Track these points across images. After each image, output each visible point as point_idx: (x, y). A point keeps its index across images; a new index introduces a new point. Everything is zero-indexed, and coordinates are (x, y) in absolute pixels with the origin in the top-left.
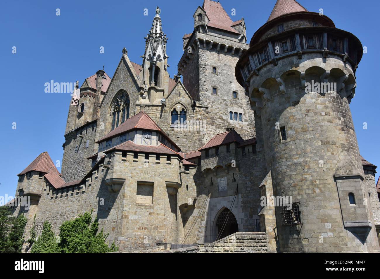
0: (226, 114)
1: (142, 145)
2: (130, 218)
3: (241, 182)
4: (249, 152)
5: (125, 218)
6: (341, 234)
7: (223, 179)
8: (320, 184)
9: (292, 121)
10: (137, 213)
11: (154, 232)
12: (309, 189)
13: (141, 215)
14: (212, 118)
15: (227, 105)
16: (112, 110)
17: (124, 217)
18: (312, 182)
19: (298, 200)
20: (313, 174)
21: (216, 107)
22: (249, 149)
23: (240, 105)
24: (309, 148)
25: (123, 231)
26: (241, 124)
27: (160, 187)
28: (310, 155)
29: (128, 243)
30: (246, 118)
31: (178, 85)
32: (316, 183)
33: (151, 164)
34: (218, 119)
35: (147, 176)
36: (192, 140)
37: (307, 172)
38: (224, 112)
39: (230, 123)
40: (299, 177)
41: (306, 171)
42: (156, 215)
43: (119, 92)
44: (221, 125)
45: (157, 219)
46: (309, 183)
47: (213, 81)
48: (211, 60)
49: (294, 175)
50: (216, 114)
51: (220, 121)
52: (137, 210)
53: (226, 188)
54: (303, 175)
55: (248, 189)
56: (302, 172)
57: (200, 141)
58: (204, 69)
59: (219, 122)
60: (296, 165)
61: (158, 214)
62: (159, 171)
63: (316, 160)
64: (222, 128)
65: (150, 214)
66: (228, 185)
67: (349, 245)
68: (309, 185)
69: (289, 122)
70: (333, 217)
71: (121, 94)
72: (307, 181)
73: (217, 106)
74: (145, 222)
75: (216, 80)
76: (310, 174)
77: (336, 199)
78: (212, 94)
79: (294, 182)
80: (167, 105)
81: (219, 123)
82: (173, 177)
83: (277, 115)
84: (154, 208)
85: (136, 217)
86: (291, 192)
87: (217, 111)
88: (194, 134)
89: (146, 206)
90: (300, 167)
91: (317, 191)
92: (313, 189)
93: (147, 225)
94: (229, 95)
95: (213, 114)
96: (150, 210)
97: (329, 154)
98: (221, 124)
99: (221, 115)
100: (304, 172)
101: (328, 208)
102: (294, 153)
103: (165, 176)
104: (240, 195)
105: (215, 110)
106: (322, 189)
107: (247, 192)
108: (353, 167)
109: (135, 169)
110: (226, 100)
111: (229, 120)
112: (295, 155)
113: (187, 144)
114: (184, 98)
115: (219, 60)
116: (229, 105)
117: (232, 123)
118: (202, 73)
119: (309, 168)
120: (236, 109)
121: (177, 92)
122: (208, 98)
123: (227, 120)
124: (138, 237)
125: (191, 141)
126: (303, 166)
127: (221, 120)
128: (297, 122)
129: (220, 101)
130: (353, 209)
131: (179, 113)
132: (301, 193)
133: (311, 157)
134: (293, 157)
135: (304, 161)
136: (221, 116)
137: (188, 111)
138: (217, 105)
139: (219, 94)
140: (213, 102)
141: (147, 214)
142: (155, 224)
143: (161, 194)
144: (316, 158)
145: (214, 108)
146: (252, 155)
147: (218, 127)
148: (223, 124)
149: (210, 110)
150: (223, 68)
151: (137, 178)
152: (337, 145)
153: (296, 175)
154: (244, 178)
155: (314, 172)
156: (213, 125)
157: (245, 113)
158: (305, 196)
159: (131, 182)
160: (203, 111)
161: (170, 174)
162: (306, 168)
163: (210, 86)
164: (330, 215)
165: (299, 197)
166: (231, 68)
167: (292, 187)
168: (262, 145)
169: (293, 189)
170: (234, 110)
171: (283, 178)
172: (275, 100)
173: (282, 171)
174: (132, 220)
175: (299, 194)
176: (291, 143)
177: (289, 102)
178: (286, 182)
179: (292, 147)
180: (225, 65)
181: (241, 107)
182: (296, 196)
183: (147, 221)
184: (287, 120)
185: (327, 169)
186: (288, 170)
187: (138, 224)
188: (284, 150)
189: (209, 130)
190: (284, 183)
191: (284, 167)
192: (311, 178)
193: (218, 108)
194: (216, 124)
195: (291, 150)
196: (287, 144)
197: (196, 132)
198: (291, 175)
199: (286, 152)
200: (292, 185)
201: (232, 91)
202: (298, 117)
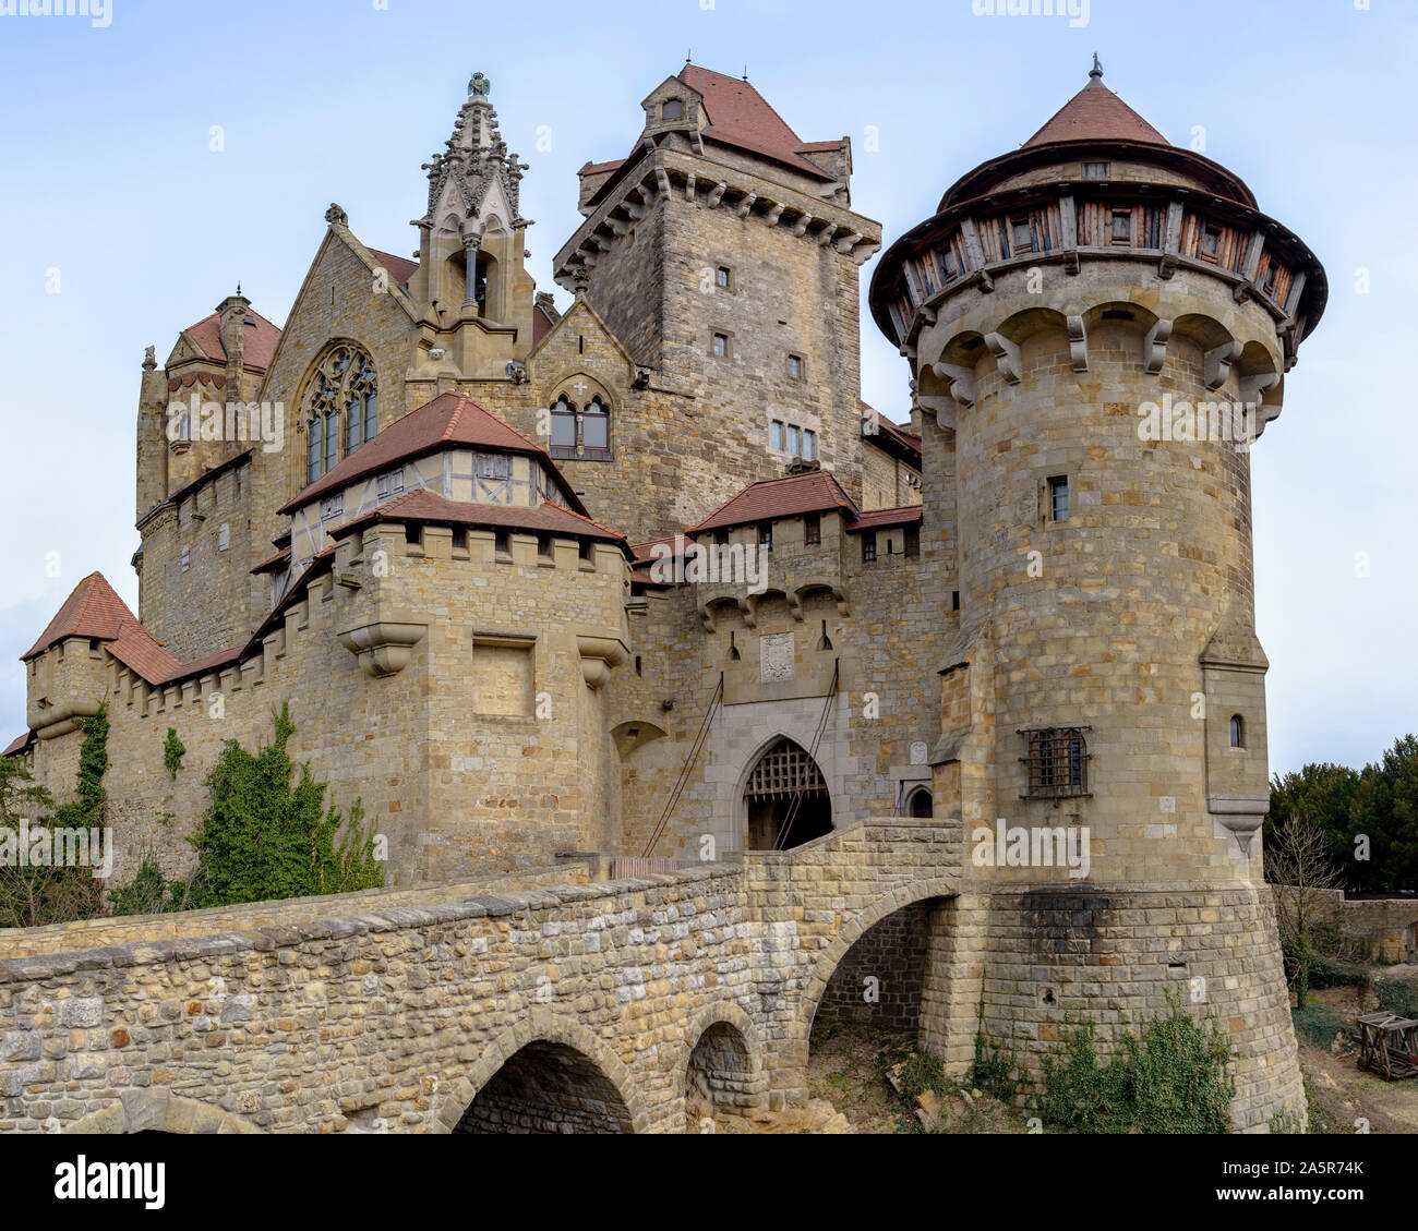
0: (758, 426)
1: (474, 501)
2: (453, 769)
3: (851, 652)
4: (890, 551)
5: (438, 766)
6: (1200, 832)
7: (778, 639)
8: (1159, 678)
10: (480, 748)
11: (543, 816)
12: (1125, 688)
13: (495, 756)
14: (706, 436)
15: (762, 396)
17: (431, 761)
18: (1137, 667)
19: (1086, 718)
20: (1144, 642)
21: (723, 400)
22: (889, 542)
23: (808, 402)
25: (434, 814)
27: (558, 656)
29: (453, 854)
32: (1147, 670)
34: (728, 441)
35: (507, 615)
36: (631, 504)
37: (1127, 634)
38: (753, 420)
39: (772, 459)
40: (1102, 648)
41: (1123, 630)
42: (547, 757)
44: (739, 463)
45: (552, 771)
46: (1126, 669)
47: (718, 312)
48: (714, 244)
49: (1081, 641)
50: (723, 421)
51: (736, 448)
52: (479, 738)
53: (791, 671)
54: (1110, 642)
55: (877, 677)
56: (1108, 631)
57: (663, 512)
58: (683, 267)
59: (732, 449)
60: (1092, 606)
61: (556, 754)
62: (551, 597)
63: (1158, 601)
64: (742, 474)
65: (526, 752)
66: (799, 659)
67: (1214, 862)
68: (1126, 676)
70: (1184, 779)
72: (1123, 662)
73: (728, 395)
74: (512, 781)
75: (728, 308)
76: (1134, 642)
77: (1198, 729)
78: (710, 354)
79: (1077, 661)
80: (534, 380)
81: (731, 456)
82: (606, 619)
83: (1042, 435)
84: (538, 732)
85: (475, 763)
86: (1064, 692)
87: (724, 412)
88: (639, 485)
89: (512, 723)
90: (1103, 617)
91: (1150, 697)
92: (1138, 690)
93: (518, 791)
94: (774, 365)
95: (709, 422)
96: (526, 738)
98: (739, 457)
99: (741, 427)
100: (1116, 633)
101: (1175, 752)
102: (1091, 566)
103: (574, 614)
104: (844, 696)
105: (717, 408)
106: (1165, 693)
107: (873, 687)
109: (461, 589)
110: (760, 379)
111: (769, 450)
112: (1089, 575)
113: (613, 519)
114: (603, 356)
115: (743, 246)
116: (771, 396)
117: (779, 459)
118: (676, 280)
119: (1133, 620)
120: (794, 415)
121: (574, 339)
122: (693, 364)
123: (762, 447)
124: (489, 833)
125: (627, 508)
126: (1117, 615)
127: (739, 445)
129: (738, 381)
130: (1238, 762)
131: (580, 408)
132: (1097, 699)
134: (1086, 581)
135: (1119, 597)
136: (739, 432)
137: (618, 402)
138: (726, 392)
139: (736, 356)
140: (712, 381)
141: (518, 752)
142: (546, 789)
143: (562, 681)
145: (716, 401)
146: (901, 562)
147: (728, 466)
148: (746, 458)
149: (700, 405)
150: (758, 275)
151: (470, 622)
153: (1089, 641)
154: (862, 640)
155: (1148, 637)
156: (709, 460)
157: (826, 432)
158: (1109, 708)
159: (448, 635)
160: (676, 409)
161: (593, 611)
162: (1125, 621)
163: (705, 327)
164: (1178, 774)
165: (1090, 712)
166: (787, 278)
167: (1072, 676)
168: (944, 532)
169: (1072, 683)
170: (786, 415)
171: (1039, 647)
172: (1040, 386)
173: (1039, 621)
174: (461, 774)
175: (1090, 702)
176: (1084, 534)
177: (1092, 400)
178: (1049, 659)
179: (1083, 547)
180: (766, 264)
181: (815, 411)
182: (1079, 706)
183: (518, 775)
184: (1076, 456)
185: (1185, 633)
186: (1061, 622)
187: (486, 789)
188: (1055, 553)
189: (697, 474)
190: (1043, 661)
191: (1046, 610)
192: (1137, 655)
193: (731, 403)
194: (719, 455)
195: (1082, 556)
196: (1068, 533)
197: (648, 480)
198: (1069, 639)
199: (1063, 560)
200: (1070, 672)
201: (785, 351)
202: (1119, 453)
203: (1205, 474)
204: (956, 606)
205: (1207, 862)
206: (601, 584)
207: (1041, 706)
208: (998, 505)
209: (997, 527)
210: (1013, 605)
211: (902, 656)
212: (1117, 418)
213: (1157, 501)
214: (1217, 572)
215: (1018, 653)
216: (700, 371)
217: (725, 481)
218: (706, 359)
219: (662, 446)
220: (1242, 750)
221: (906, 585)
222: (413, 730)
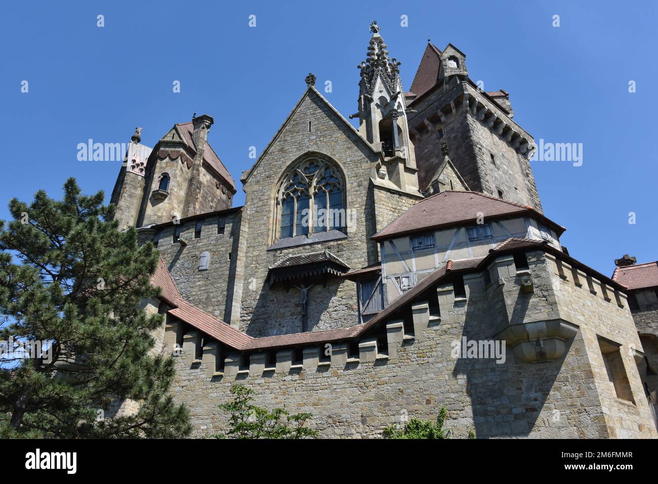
10: (623, 423)
13: (629, 429)
16: (281, 193)
17: (609, 431)
31: (447, 168)
33: (598, 299)
43: (305, 157)
47: (496, 179)
48: (486, 140)
52: (621, 415)
65: (640, 428)
71: (308, 163)
75: (498, 177)
82: (636, 339)
84: (640, 413)
89: (629, 405)
96: (636, 417)
109: (584, 305)
115: (494, 143)
121: (448, 181)
150: (503, 161)
159: (588, 336)
222: (582, 405)
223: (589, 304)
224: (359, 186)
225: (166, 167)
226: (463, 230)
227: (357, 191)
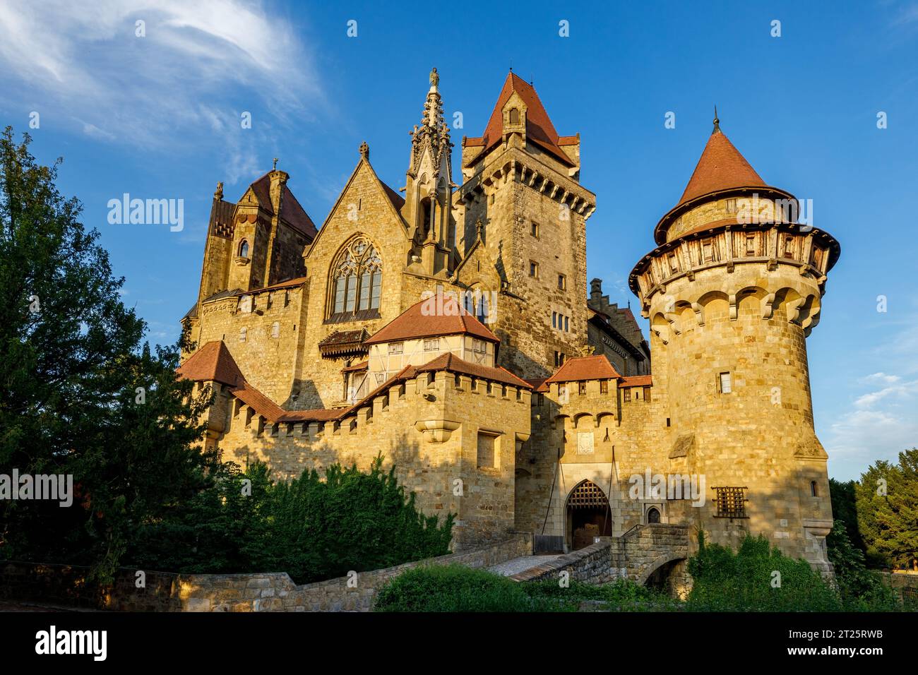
0: (548, 316)
2: (469, 491)
3: (620, 443)
4: (637, 398)
7: (586, 435)
8: (776, 465)
9: (742, 366)
10: (479, 482)
11: (502, 514)
12: (761, 470)
13: (484, 486)
14: (528, 320)
18: (767, 460)
19: (743, 483)
20: (768, 449)
21: (534, 301)
22: (637, 393)
23: (567, 302)
24: (766, 410)
26: (568, 337)
27: (508, 441)
28: (765, 422)
29: (468, 531)
30: (574, 327)
32: (771, 462)
33: (496, 401)
34: (537, 324)
35: (490, 421)
37: (761, 445)
38: (546, 312)
39: (553, 333)
40: (749, 451)
41: (759, 444)
42: (504, 487)
44: (541, 335)
45: (505, 494)
46: (761, 461)
47: (532, 252)
48: (531, 210)
49: (739, 448)
50: (534, 313)
51: (539, 327)
52: (479, 477)
53: (592, 450)
54: (753, 449)
55: (632, 456)
56: (752, 444)
58: (520, 223)
60: (744, 433)
61: (507, 486)
62: (507, 414)
63: (774, 430)
65: (496, 484)
66: (596, 445)
67: (807, 551)
68: (761, 465)
69: (737, 367)
70: (791, 511)
71: (358, 242)
72: (760, 458)
74: (490, 498)
75: (536, 248)
76: (764, 449)
77: (795, 488)
78: (530, 276)
79: (738, 457)
81: (537, 331)
83: (717, 352)
84: (501, 475)
85: (477, 489)
86: (732, 471)
87: (536, 307)
90: (749, 437)
91: (773, 474)
92: (767, 471)
93: (493, 502)
94: (554, 282)
95: (529, 313)
96: (496, 477)
97: (790, 423)
98: (540, 332)
99: (541, 316)
100: (756, 444)
102: (743, 415)
103: (514, 422)
104: (617, 463)
105: (532, 306)
106: (780, 472)
107: (630, 460)
108: (819, 445)
109: (474, 407)
110: (549, 290)
111: (552, 328)
112: (743, 419)
114: (488, 274)
115: (542, 211)
116: (552, 299)
117: (555, 333)
118: (517, 231)
119: (763, 440)
120: (561, 309)
121: (476, 262)
122: (523, 281)
123: (549, 326)
124: (482, 521)
126: (756, 437)
127: (541, 325)
128: (751, 369)
129: (540, 291)
130: (816, 503)
132: (749, 474)
133: (767, 425)
134: (740, 421)
135: (756, 429)
136: (541, 318)
138: (536, 297)
139: (539, 276)
140: (531, 291)
141: (492, 484)
142: (503, 502)
143: (509, 452)
144: (773, 427)
145: (531, 302)
146: (643, 403)
147: (537, 337)
149: (526, 304)
150: (547, 229)
151: (477, 424)
152: (800, 411)
153: (744, 448)
154: (625, 438)
155: (771, 447)
156: (529, 333)
157: (574, 318)
158: (754, 479)
159: (469, 429)
160: (516, 306)
161: (521, 421)
162: (759, 440)
163: (528, 260)
164: (788, 509)
165: (744, 480)
166: (559, 231)
167: (736, 464)
168: (662, 390)
169: (736, 467)
170: (558, 309)
171: (719, 450)
172: (714, 328)
173: (719, 439)
174: (472, 493)
175: (745, 475)
176: (739, 400)
177: (739, 335)
178: (725, 456)
179: (738, 406)
180: (550, 222)
181: (569, 307)
182: (740, 477)
183: (493, 495)
184: (734, 363)
185: (787, 443)
186: (730, 440)
187: (481, 501)
188: (726, 408)
189: (524, 340)
190: (721, 457)
191: (722, 434)
192: (766, 455)
193: (537, 303)
194: (533, 331)
195: (738, 410)
196: (731, 399)
197: (505, 343)
198: (734, 447)
199: (729, 411)
200: (735, 462)
201: (558, 273)
202: (752, 361)
203: (791, 367)
204: (669, 424)
205: (804, 550)
206: (525, 409)
207: (721, 477)
208: (696, 384)
209: (696, 394)
210: (705, 430)
211: (644, 447)
212: (751, 343)
213: (771, 383)
214: (799, 414)
215: (709, 453)
216: (525, 285)
217: (535, 344)
218: (528, 278)
219: (510, 325)
220: (817, 498)
221: (646, 414)
222: (451, 471)
223: (481, 405)
224: (394, 271)
225: (246, 231)
226: (422, 341)
227: (392, 276)
